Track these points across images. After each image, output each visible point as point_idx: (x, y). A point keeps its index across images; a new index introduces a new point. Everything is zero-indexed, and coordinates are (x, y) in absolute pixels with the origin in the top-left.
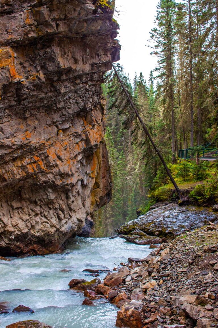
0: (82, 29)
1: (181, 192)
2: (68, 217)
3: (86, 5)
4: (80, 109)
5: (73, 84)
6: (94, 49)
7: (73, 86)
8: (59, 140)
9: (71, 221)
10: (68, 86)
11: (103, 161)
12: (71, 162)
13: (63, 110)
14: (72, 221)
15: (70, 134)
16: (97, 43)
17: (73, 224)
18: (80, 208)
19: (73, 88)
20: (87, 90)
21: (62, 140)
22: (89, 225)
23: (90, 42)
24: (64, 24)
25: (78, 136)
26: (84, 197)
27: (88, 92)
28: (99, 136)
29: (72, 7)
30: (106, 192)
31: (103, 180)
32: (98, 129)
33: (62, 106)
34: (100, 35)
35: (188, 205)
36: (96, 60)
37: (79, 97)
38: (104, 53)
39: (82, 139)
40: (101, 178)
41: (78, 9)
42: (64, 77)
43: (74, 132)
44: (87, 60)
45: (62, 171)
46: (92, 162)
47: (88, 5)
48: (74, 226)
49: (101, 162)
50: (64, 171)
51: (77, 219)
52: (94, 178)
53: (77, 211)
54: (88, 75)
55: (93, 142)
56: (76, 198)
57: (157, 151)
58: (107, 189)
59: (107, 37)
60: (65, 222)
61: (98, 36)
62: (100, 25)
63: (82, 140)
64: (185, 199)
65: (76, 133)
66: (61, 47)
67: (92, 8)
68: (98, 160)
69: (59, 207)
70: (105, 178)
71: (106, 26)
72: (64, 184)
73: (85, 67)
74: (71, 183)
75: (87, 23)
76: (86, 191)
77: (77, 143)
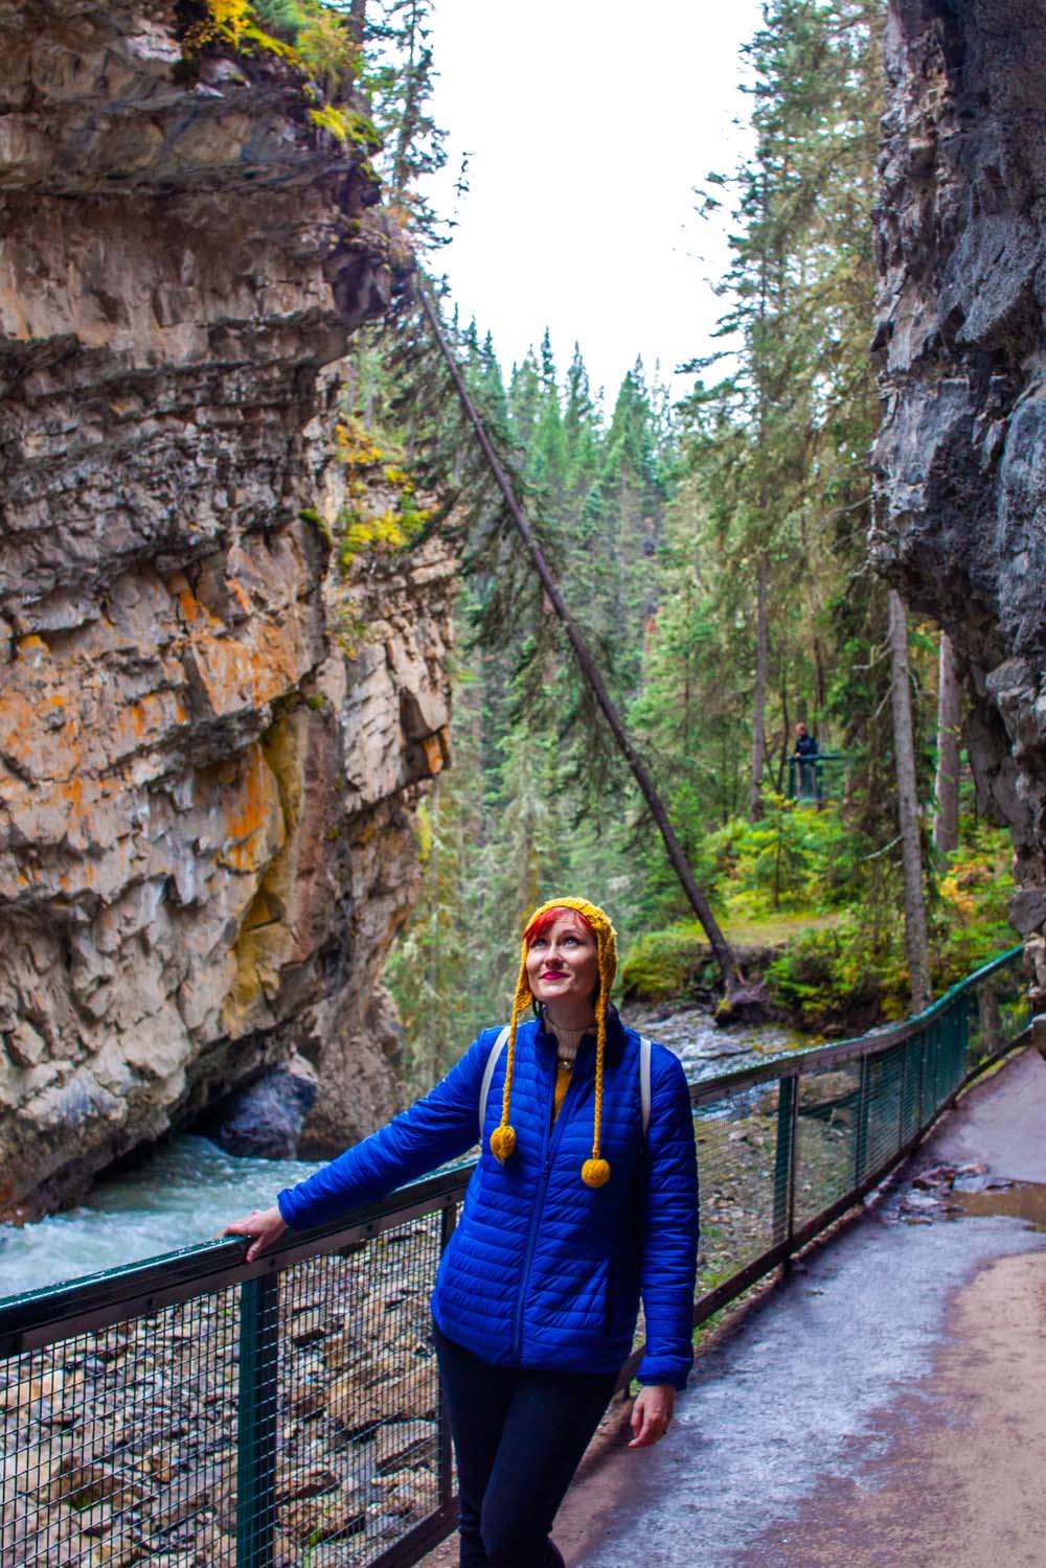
0: (137, 157)
1: (738, 961)
2: (70, 1052)
3: (132, 42)
4: (148, 538)
5: (98, 418)
6: (227, 254)
7: (104, 429)
8: (19, 686)
9: (90, 1074)
10: (66, 427)
11: (310, 792)
12: (91, 791)
13: (46, 540)
14: (95, 1074)
15: (88, 657)
16: (244, 226)
17: (105, 1087)
18: (148, 1015)
19: (96, 437)
20: (185, 451)
21: (41, 686)
22: (294, 1102)
23: (204, 221)
24: (21, 131)
25: (137, 669)
26: (184, 960)
27: (193, 457)
28: (268, 674)
29: (65, 49)
30: (313, 944)
31: (302, 884)
32: (267, 640)
33: (37, 524)
34: (263, 187)
35: (757, 1025)
36: (240, 308)
37: (138, 480)
38: (288, 275)
39: (164, 681)
40: (294, 872)
41: (95, 61)
42: (42, 384)
43: (117, 646)
44: (184, 305)
45: (29, 832)
46: (243, 797)
47: (142, 39)
48: (108, 1097)
49: (296, 798)
50: (40, 833)
51: (129, 1064)
52: (248, 873)
53: (130, 1026)
54: (198, 380)
55: (228, 700)
56: (125, 963)
57: (629, 756)
58: (318, 929)
59: (302, 198)
60: (52, 1074)
61: (250, 193)
62: (239, 140)
63: (164, 687)
64: (749, 994)
65: (125, 652)
66: (19, 238)
67: (165, 57)
68: (282, 786)
69: (14, 1004)
70: (315, 877)
71: (275, 143)
72: (41, 894)
73: (164, 340)
74: (86, 893)
75: (162, 129)
76: (195, 934)
77: (134, 703)
